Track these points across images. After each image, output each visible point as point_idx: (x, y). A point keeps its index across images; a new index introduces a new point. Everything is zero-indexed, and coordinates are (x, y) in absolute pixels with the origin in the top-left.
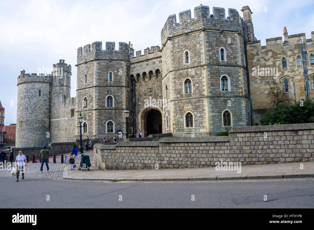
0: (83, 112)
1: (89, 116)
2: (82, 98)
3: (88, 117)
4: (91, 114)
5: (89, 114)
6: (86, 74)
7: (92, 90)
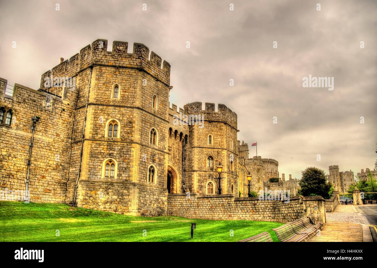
0: (150, 149)
1: (160, 160)
2: (148, 127)
3: (157, 160)
4: (162, 157)
5: (160, 157)
6: (156, 95)
7: (165, 125)
